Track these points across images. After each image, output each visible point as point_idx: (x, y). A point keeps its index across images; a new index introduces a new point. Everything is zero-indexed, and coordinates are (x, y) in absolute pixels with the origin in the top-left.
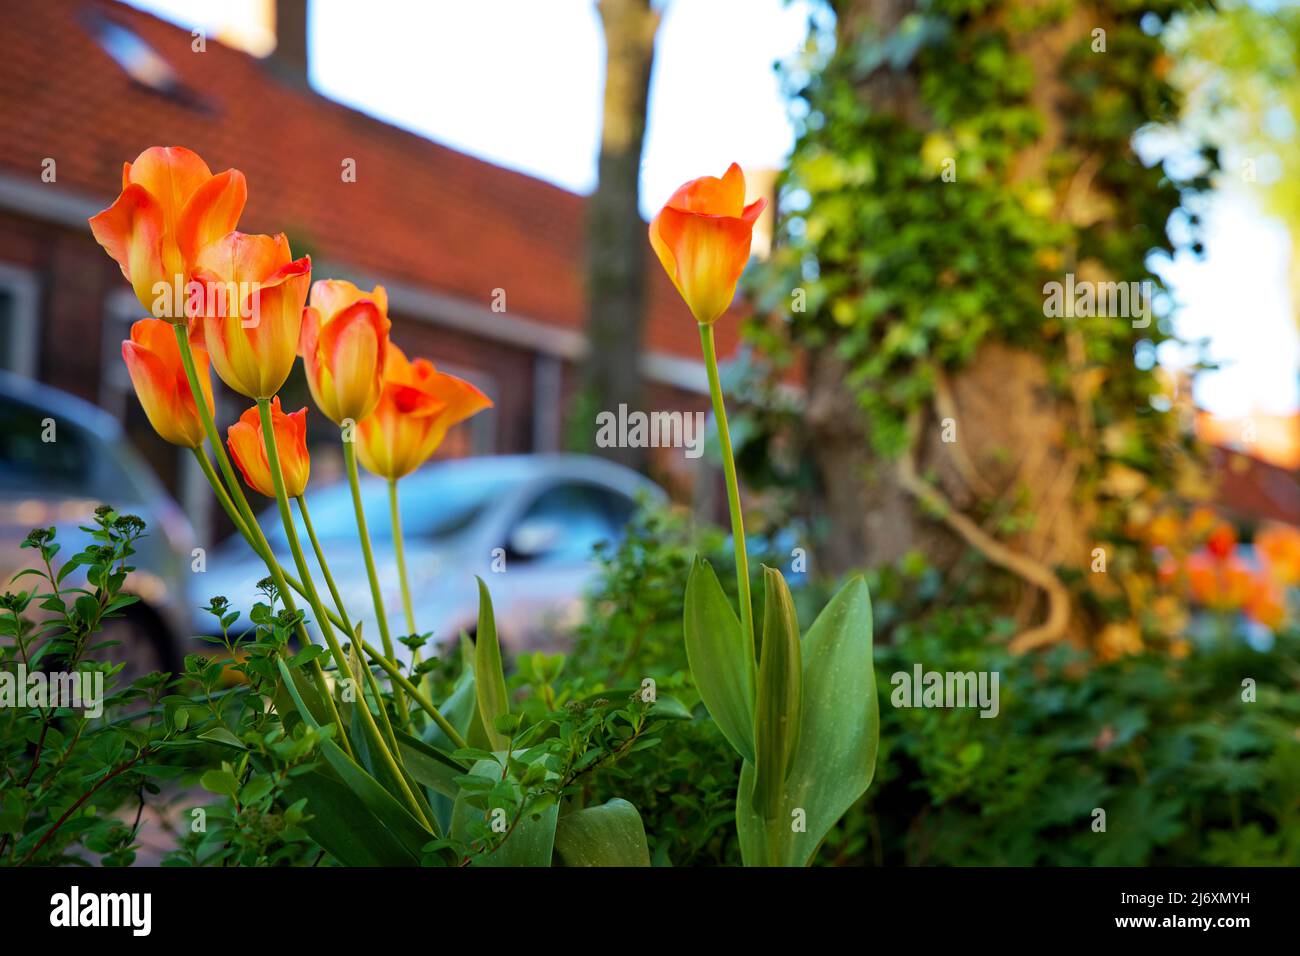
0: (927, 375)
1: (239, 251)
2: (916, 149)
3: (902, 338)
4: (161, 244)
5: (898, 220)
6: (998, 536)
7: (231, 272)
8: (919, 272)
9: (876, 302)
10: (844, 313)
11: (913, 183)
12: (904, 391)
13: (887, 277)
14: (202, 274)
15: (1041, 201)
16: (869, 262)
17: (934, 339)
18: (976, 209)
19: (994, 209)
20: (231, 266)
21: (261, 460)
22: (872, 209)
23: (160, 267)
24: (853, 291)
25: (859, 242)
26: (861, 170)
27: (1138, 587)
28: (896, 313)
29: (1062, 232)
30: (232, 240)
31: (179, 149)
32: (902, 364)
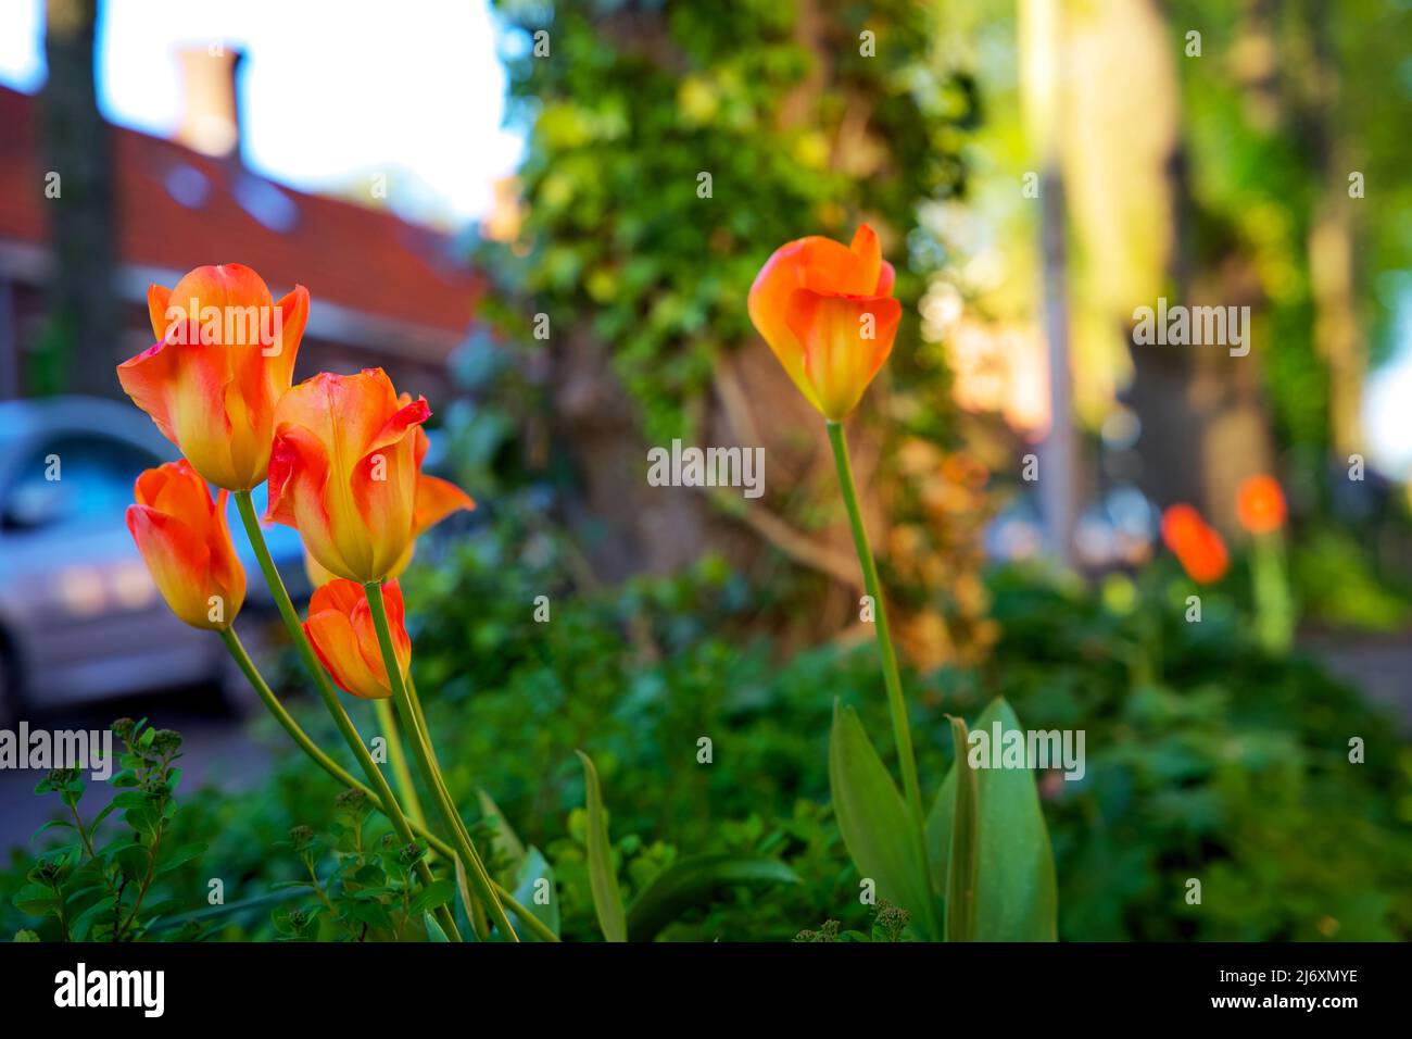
0: (705, 354)
1: (337, 399)
2: (671, 95)
3: (671, 312)
4: (224, 394)
5: (658, 177)
6: (803, 531)
7: (330, 427)
8: (687, 236)
9: (640, 272)
10: (602, 286)
11: (673, 136)
12: (680, 371)
13: (650, 243)
14: (292, 432)
15: (813, 149)
16: (628, 228)
17: (713, 312)
18: (746, 163)
19: (765, 161)
20: (329, 419)
21: (358, 656)
22: (626, 167)
23: (223, 419)
24: (608, 259)
25: (613, 204)
26: (611, 120)
27: (936, 569)
28: (665, 284)
29: (839, 184)
30: (325, 385)
31: (234, 268)
32: (674, 342)
